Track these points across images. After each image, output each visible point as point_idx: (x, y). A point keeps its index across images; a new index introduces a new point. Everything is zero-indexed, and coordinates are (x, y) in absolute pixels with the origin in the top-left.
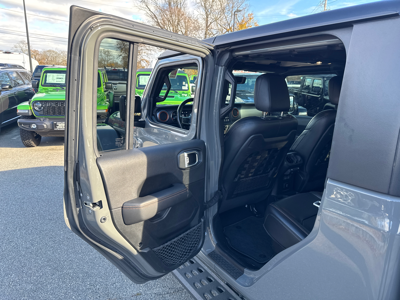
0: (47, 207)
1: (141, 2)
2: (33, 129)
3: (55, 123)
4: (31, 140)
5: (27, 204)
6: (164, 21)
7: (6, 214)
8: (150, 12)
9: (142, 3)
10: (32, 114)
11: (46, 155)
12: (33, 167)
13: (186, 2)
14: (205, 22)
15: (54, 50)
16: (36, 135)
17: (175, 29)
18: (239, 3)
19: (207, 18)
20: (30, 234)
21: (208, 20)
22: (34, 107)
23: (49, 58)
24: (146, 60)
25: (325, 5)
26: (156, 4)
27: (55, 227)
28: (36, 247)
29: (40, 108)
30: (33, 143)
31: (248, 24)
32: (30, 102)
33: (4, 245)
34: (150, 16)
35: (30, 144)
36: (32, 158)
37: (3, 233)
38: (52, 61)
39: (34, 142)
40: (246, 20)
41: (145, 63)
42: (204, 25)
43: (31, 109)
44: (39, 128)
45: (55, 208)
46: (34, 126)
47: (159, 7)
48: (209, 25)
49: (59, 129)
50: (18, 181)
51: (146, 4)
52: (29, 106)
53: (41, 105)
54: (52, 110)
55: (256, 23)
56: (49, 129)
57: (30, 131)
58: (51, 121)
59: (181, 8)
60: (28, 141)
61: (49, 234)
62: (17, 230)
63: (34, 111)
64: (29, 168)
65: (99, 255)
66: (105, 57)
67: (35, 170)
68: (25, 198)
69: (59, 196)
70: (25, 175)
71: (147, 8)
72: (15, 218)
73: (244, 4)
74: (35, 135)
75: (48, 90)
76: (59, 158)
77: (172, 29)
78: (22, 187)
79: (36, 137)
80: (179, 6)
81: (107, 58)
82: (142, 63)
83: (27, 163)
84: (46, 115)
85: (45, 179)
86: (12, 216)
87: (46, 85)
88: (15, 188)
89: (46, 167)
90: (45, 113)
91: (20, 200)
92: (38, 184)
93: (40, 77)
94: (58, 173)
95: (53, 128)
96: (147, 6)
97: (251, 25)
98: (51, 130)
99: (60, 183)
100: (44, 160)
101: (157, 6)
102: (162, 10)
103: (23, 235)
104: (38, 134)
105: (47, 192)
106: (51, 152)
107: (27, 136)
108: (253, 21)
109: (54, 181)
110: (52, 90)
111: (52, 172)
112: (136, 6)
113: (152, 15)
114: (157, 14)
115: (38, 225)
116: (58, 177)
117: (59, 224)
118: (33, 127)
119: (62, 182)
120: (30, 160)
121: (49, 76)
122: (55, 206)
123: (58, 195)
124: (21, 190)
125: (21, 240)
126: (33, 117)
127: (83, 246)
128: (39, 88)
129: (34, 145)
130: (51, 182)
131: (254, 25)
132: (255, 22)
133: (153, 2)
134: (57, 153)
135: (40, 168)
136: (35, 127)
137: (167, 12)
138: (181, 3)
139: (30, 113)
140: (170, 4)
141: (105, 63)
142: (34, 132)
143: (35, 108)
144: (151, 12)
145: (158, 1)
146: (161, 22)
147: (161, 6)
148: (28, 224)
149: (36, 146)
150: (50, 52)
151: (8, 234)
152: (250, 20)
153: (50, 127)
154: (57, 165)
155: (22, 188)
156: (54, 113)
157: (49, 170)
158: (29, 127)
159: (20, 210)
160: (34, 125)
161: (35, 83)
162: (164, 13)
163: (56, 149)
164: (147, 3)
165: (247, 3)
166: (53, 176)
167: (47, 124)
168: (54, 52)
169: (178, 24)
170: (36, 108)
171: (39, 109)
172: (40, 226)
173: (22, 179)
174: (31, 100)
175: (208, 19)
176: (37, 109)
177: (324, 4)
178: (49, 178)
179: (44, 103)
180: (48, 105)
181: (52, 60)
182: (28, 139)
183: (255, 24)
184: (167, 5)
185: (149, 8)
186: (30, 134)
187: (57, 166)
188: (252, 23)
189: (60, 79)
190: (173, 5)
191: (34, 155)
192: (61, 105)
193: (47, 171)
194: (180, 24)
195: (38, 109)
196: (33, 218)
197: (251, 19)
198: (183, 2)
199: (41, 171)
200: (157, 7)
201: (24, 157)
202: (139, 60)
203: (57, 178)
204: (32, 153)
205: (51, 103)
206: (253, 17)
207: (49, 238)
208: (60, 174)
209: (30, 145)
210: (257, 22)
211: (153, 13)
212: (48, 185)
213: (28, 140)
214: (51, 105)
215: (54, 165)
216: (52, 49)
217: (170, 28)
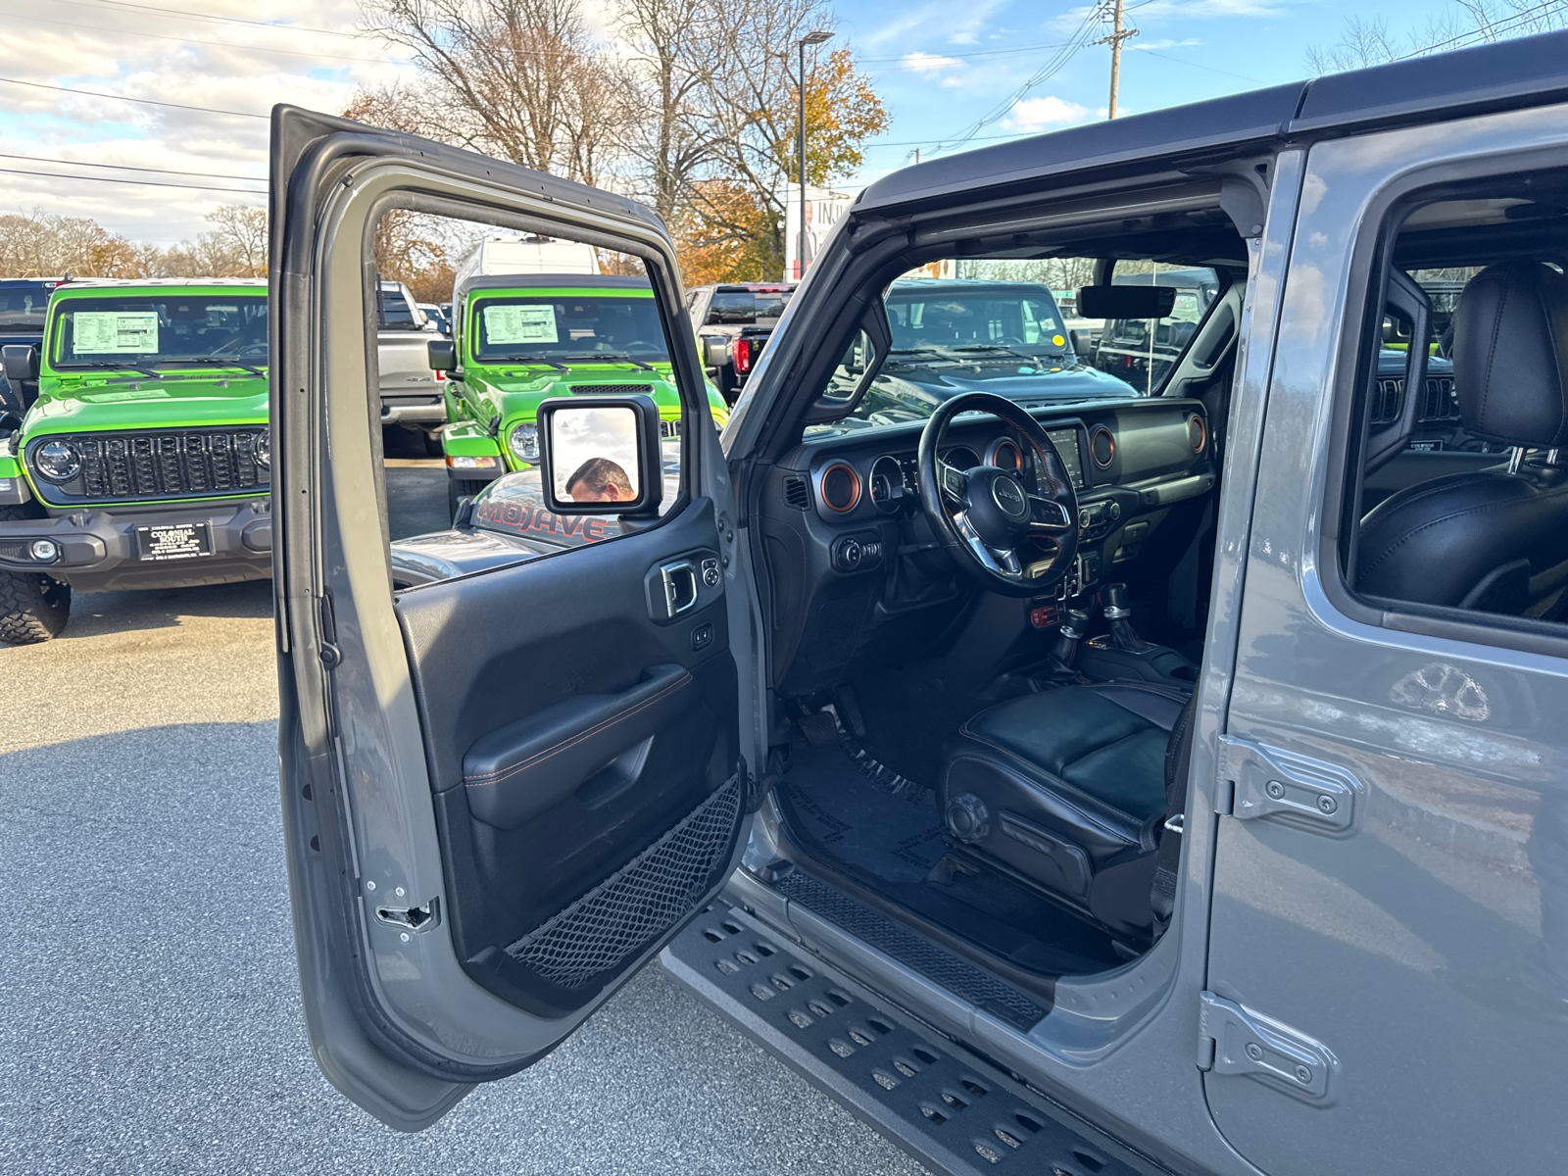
0: (202, 934)
1: (394, 10)
2: (41, 562)
3: (140, 529)
4: (28, 611)
5: (98, 924)
6: (493, 89)
7: (10, 993)
8: (433, 49)
9: (397, 15)
10: (29, 498)
11: (111, 678)
12: (66, 737)
13: (577, 10)
14: (659, 88)
15: (29, 217)
16: (48, 588)
17: (541, 119)
18: (793, 12)
19: (666, 72)
20: (165, 1088)
21: (669, 78)
22: (34, 463)
23: (7, 251)
24: (429, 244)
25: (1116, 15)
26: (455, 20)
27: (277, 1033)
28: (219, 1153)
29: (63, 468)
30: (38, 627)
31: (834, 90)
32: (17, 444)
33: (49, 1165)
34: (436, 67)
35: (27, 631)
36: (51, 697)
37: (24, 1097)
38: (19, 261)
39: (44, 624)
40: (825, 76)
41: (425, 255)
42: (658, 98)
43: (23, 476)
44: (71, 558)
45: (243, 935)
46: (44, 551)
47: (468, 32)
48: (676, 101)
49: (161, 558)
50: (19, 813)
51: (414, 17)
52: (14, 462)
53: (69, 453)
54: (121, 474)
55: (864, 88)
56: (115, 559)
57: (26, 573)
58: (120, 522)
59: (560, 34)
60: (18, 619)
61: (256, 1075)
62: (94, 1073)
63: (39, 483)
64: (53, 747)
65: (546, 1163)
66: (252, 238)
67: (84, 753)
68: (77, 895)
69: (241, 871)
70: (42, 778)
71: (418, 35)
72: (63, 1007)
73: (811, 15)
74: (44, 590)
75: (86, 385)
76: (179, 687)
77: (528, 117)
78: (48, 841)
79: (49, 598)
80: (551, 26)
81: (260, 244)
82: (413, 258)
83: (32, 720)
84: (97, 497)
85: (144, 790)
86: (43, 995)
87: (71, 362)
88: (14, 848)
89: (129, 733)
90: (94, 490)
91: (55, 909)
92: (120, 821)
93: (42, 330)
94: (196, 760)
95: (135, 554)
96: (417, 26)
97: (844, 97)
98: (125, 561)
99: (224, 807)
100: (108, 698)
101: (460, 27)
102: (484, 45)
103: (128, 1096)
104: (58, 582)
105: (174, 856)
106: (130, 658)
107: (9, 597)
108: (850, 81)
109: (189, 798)
110: (103, 384)
111: (166, 755)
112: (375, 27)
113: (441, 63)
114: (463, 56)
115: (186, 1035)
116: (201, 776)
117: (290, 1015)
118: (40, 554)
119: (229, 802)
120: (43, 706)
121: (83, 322)
122: (238, 923)
123: (232, 866)
124: (46, 856)
125: (127, 1127)
126: (33, 510)
127: (451, 1123)
128: (40, 378)
129: (42, 636)
130: (178, 805)
131: (857, 96)
132: (858, 83)
133: (443, 12)
134: (161, 662)
135: (101, 740)
136: (51, 552)
137: (504, 49)
138: (556, 16)
139: (20, 493)
140: (512, 16)
141: (251, 264)
142: (42, 576)
143: (42, 469)
144: (439, 50)
145: (464, 7)
146: (480, 92)
147: (478, 25)
148: (137, 1031)
149: (51, 636)
150: (12, 223)
151: (49, 1098)
152: (840, 75)
153: (118, 551)
154: (179, 722)
155: (49, 844)
156: (159, 487)
157: (148, 745)
158: (22, 557)
159: (70, 961)
160: (45, 546)
161: (21, 358)
162: (490, 56)
163: (149, 643)
164: (418, 15)
165: (826, 10)
166: (176, 772)
167: (104, 538)
168: (26, 223)
169: (552, 97)
170: (46, 467)
171: (60, 472)
172: (200, 1039)
173: (35, 801)
174: (21, 436)
175: (669, 73)
176: (52, 471)
177: (1113, 11)
178: (164, 786)
179: (84, 445)
180: (104, 451)
181: (22, 258)
182: (16, 609)
183: (859, 90)
184: (502, 23)
185: (428, 34)
186: (25, 586)
187: (179, 725)
188: (846, 87)
189: (136, 336)
190: (527, 22)
191: (52, 679)
192: (164, 450)
193: (143, 752)
194: (561, 96)
195: (56, 472)
196: (154, 998)
197: (845, 71)
198: (564, 10)
199: (113, 753)
200: (458, 29)
201: (11, 691)
202: (398, 244)
203: (202, 780)
204: (40, 669)
205: (114, 445)
206: (850, 66)
207: (267, 1098)
208: (208, 759)
209: (23, 637)
210: (868, 85)
211: (444, 55)
212: (169, 822)
213: (16, 616)
214: (115, 452)
215: (165, 722)
216: (19, 214)
217: (522, 114)
